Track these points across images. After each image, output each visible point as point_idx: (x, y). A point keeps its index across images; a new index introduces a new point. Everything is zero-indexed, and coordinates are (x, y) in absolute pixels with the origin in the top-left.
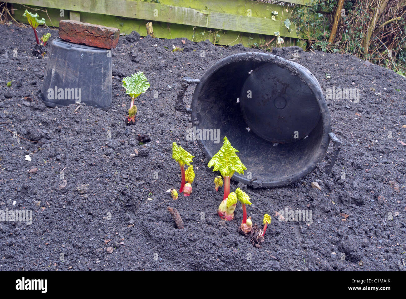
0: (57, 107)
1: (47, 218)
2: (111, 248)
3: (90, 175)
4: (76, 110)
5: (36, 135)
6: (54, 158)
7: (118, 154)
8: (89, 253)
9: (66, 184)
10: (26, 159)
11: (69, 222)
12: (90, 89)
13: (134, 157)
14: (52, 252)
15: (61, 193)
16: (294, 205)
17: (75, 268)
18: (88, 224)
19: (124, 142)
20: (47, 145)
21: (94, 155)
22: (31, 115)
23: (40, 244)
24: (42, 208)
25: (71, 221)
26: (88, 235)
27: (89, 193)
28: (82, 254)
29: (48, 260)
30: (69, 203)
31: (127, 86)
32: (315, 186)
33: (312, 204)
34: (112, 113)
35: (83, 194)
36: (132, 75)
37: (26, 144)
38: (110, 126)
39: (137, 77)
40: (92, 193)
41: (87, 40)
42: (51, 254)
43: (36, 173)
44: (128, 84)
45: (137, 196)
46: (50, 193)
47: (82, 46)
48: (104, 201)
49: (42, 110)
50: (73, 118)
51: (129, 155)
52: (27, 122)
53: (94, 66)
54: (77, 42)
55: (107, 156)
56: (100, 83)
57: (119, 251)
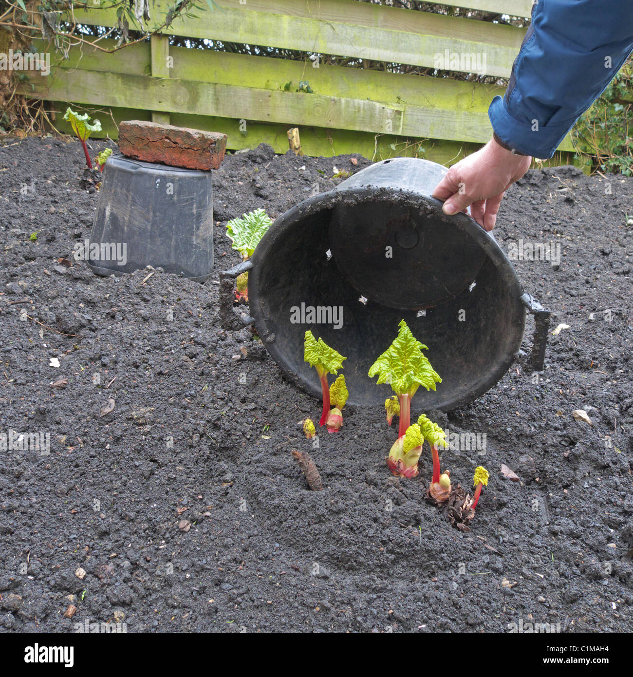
0: (113, 276)
1: (77, 466)
2: (187, 522)
3: (156, 391)
4: (144, 280)
5: (72, 324)
6: (99, 363)
7: (210, 355)
8: (147, 531)
9: (113, 406)
10: (51, 365)
11: (115, 473)
12: (173, 243)
13: (238, 361)
14: (82, 526)
15: (103, 422)
16: (539, 453)
17: (121, 556)
18: (148, 479)
19: (226, 336)
20: (90, 341)
21: (167, 357)
22: (67, 289)
23: (61, 511)
24: (69, 448)
25: (119, 472)
26: (147, 498)
27: (153, 422)
28: (135, 532)
29: (74, 541)
30: (118, 440)
31: (234, 235)
32: (580, 417)
33: (573, 450)
34: (212, 286)
35: (142, 424)
36: (245, 215)
37: (54, 339)
38: (204, 308)
39: (253, 218)
40: (159, 423)
41: (167, 156)
42: (81, 530)
43: (65, 388)
44: (235, 231)
45: (240, 430)
46: (84, 423)
47: (158, 166)
48: (180, 438)
49: (87, 282)
50: (138, 294)
51: (231, 358)
52: (58, 301)
53: (179, 201)
54: (150, 159)
55: (191, 358)
56: (191, 232)
57: (202, 528)
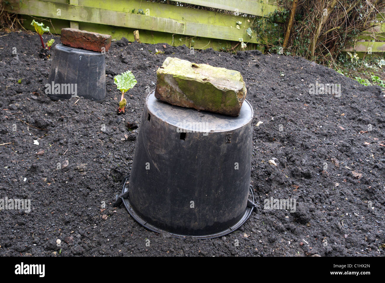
0: (60, 100)
1: (53, 192)
2: (106, 215)
3: (87, 156)
4: (75, 103)
5: (42, 124)
6: (58, 143)
7: (111, 138)
8: (87, 220)
9: (68, 163)
10: (34, 144)
11: (71, 195)
12: (88, 85)
13: (124, 141)
14: (57, 219)
15: (64, 171)
16: (255, 179)
17: (76, 232)
18: (86, 196)
19: (116, 129)
20: (52, 132)
21: (91, 140)
22: (39, 107)
23: (47, 213)
24: (48, 183)
25: (73, 194)
26: (86, 205)
27: (87, 171)
28: (82, 221)
29: (54, 226)
30: (71, 179)
31: (118, 83)
32: (272, 163)
33: (270, 177)
34: (106, 105)
35: (82, 172)
36: (122, 73)
37: (34, 131)
38: (104, 116)
39: (126, 75)
40: (90, 170)
41: (84, 45)
42: (57, 221)
43: (43, 155)
44: (118, 81)
45: (127, 173)
46: (55, 171)
47: (80, 50)
48: (100, 177)
49: (48, 103)
50: (73, 109)
51: (120, 139)
52: (35, 113)
53: (90, 66)
54: (76, 46)
55: (102, 140)
56: (96, 80)
57: (113, 218)
